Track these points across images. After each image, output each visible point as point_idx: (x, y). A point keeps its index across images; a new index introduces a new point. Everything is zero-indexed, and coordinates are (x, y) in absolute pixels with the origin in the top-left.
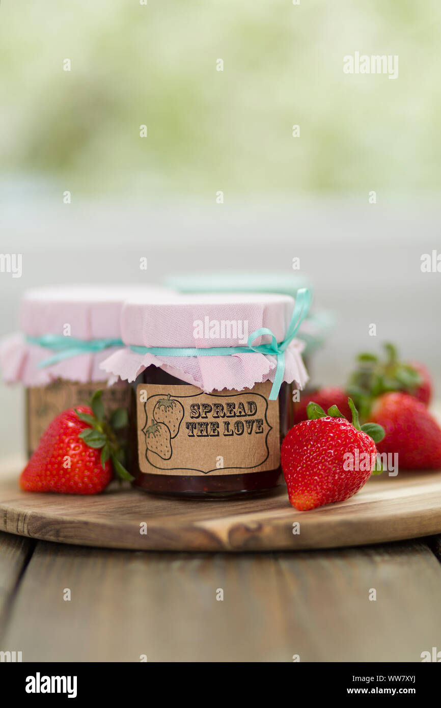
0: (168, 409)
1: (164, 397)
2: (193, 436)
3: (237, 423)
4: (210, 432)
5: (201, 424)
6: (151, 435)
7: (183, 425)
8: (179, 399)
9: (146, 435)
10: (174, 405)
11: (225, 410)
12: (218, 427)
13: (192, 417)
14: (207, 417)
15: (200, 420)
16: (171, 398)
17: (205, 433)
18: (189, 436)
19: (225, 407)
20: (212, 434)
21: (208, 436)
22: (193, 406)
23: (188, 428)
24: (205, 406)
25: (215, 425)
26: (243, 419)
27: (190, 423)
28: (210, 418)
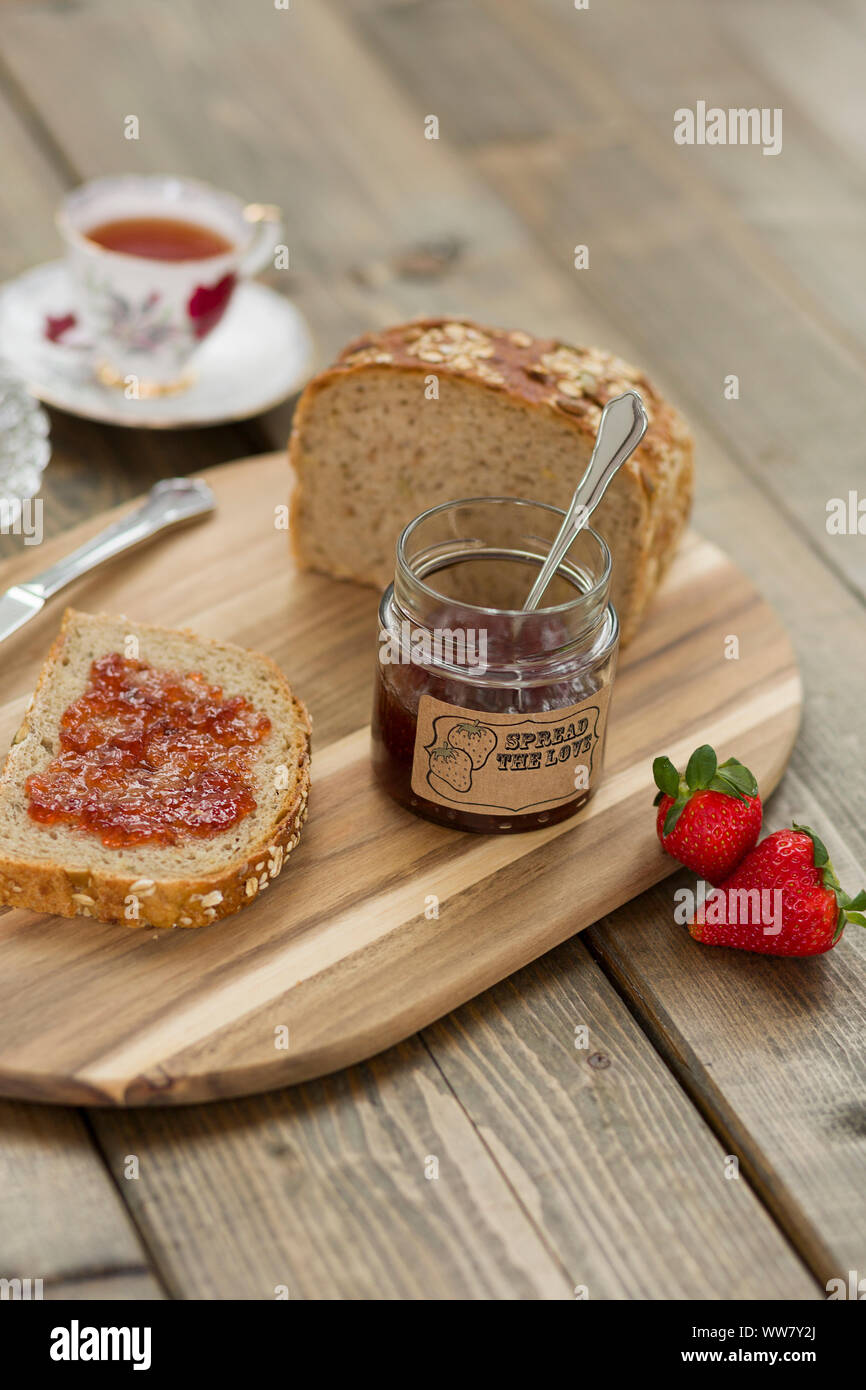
0: (472, 736)
1: (470, 722)
2: (506, 769)
3: (563, 749)
4: (529, 763)
5: (518, 757)
6: (441, 758)
7: (493, 757)
8: (491, 727)
9: (431, 756)
10: (483, 733)
11: (551, 738)
12: (540, 758)
13: (508, 749)
14: (527, 748)
15: (518, 751)
16: (480, 725)
17: (522, 766)
18: (501, 769)
19: (552, 733)
20: (531, 766)
21: (525, 769)
22: (511, 736)
23: (499, 760)
24: (526, 736)
25: (537, 757)
26: (569, 743)
27: (503, 756)
28: (532, 749)
